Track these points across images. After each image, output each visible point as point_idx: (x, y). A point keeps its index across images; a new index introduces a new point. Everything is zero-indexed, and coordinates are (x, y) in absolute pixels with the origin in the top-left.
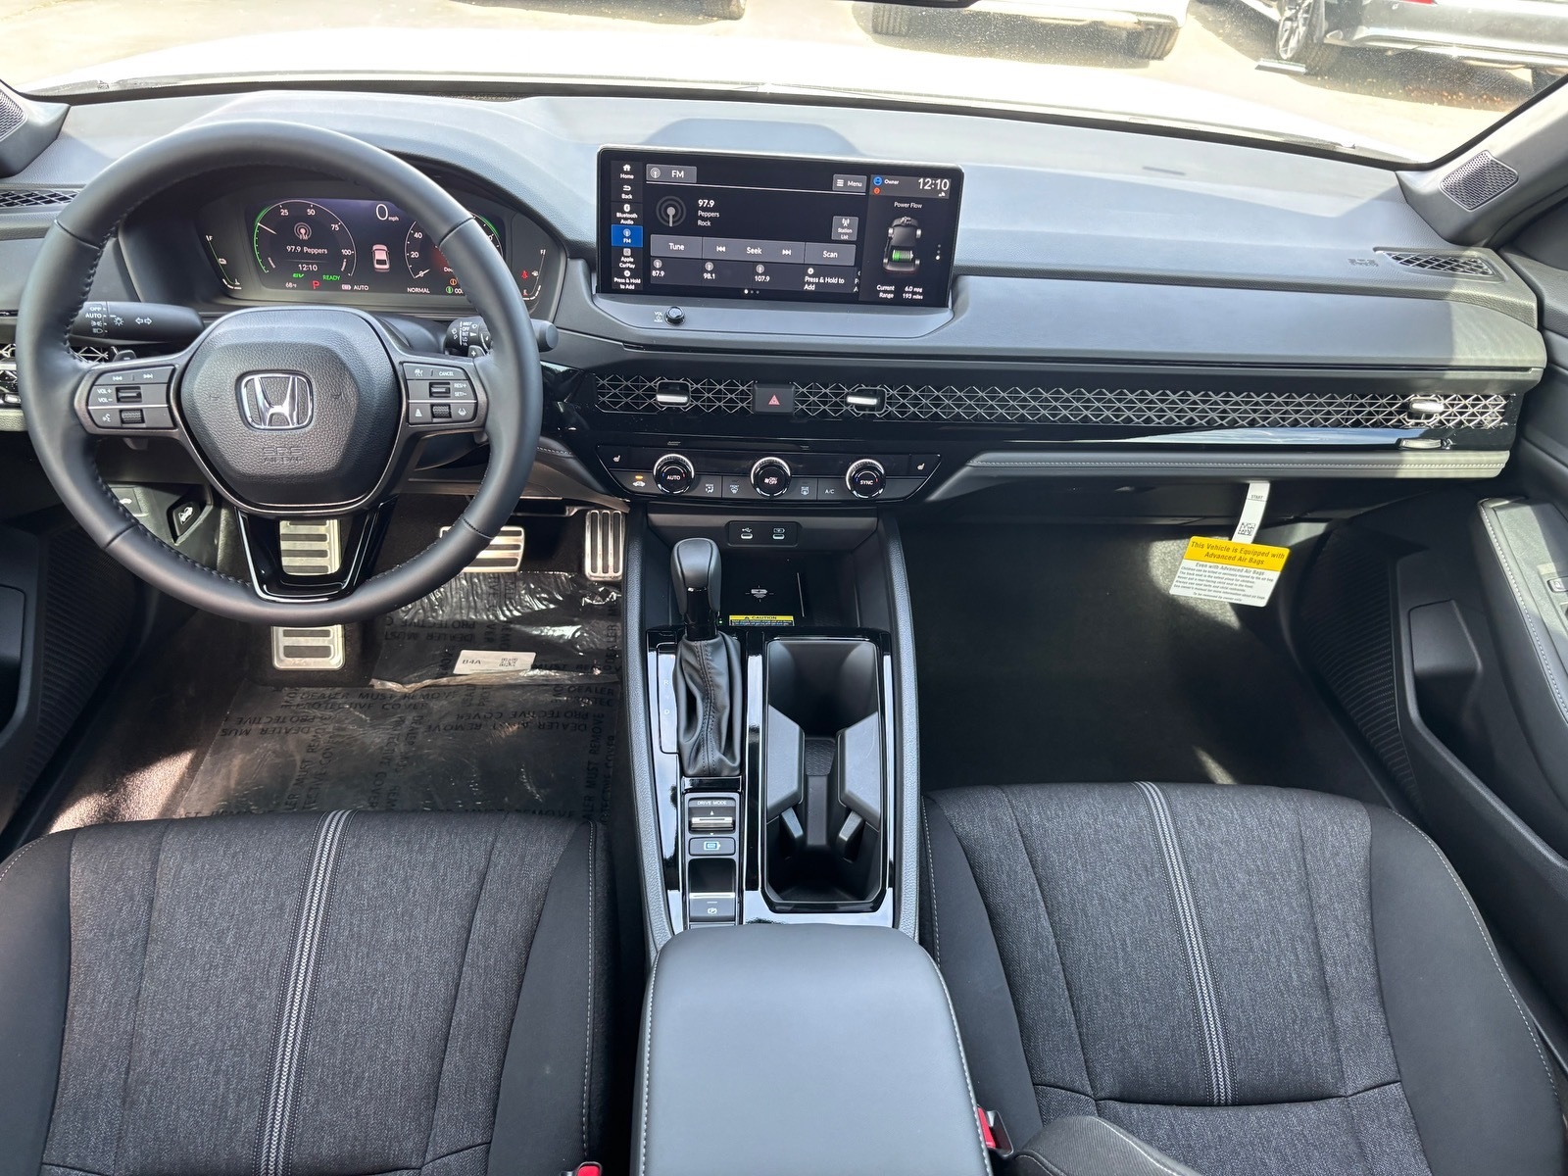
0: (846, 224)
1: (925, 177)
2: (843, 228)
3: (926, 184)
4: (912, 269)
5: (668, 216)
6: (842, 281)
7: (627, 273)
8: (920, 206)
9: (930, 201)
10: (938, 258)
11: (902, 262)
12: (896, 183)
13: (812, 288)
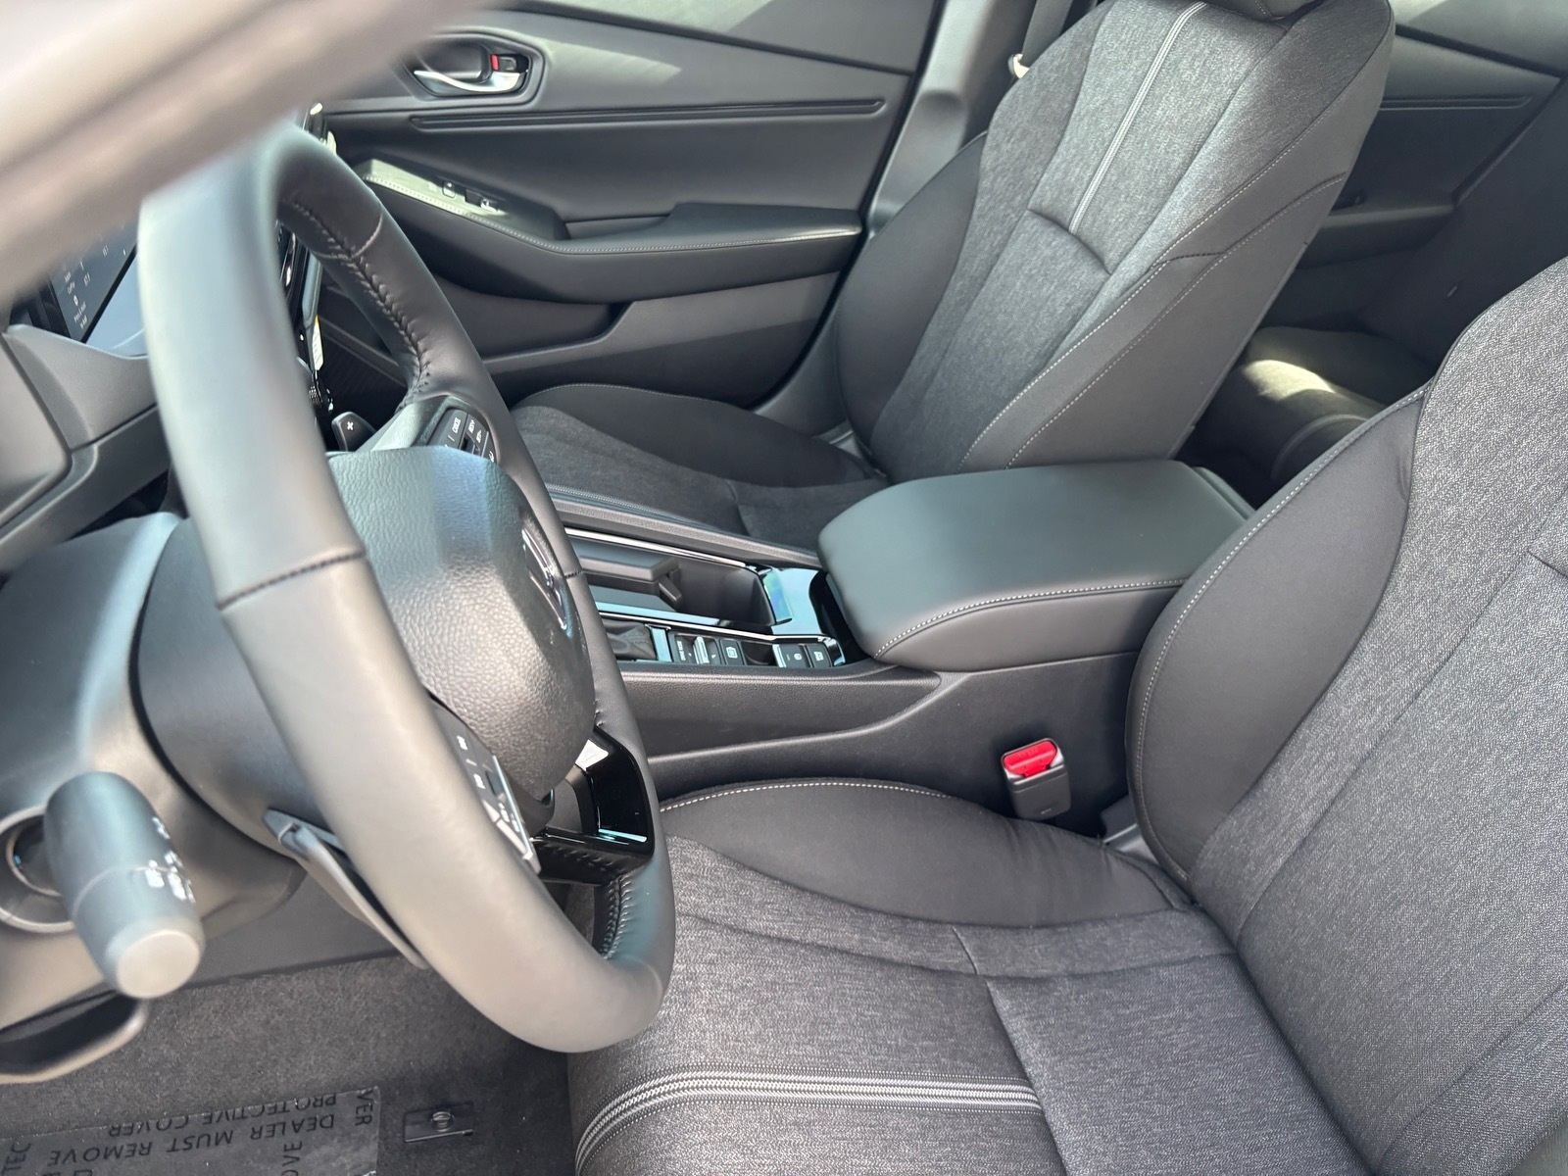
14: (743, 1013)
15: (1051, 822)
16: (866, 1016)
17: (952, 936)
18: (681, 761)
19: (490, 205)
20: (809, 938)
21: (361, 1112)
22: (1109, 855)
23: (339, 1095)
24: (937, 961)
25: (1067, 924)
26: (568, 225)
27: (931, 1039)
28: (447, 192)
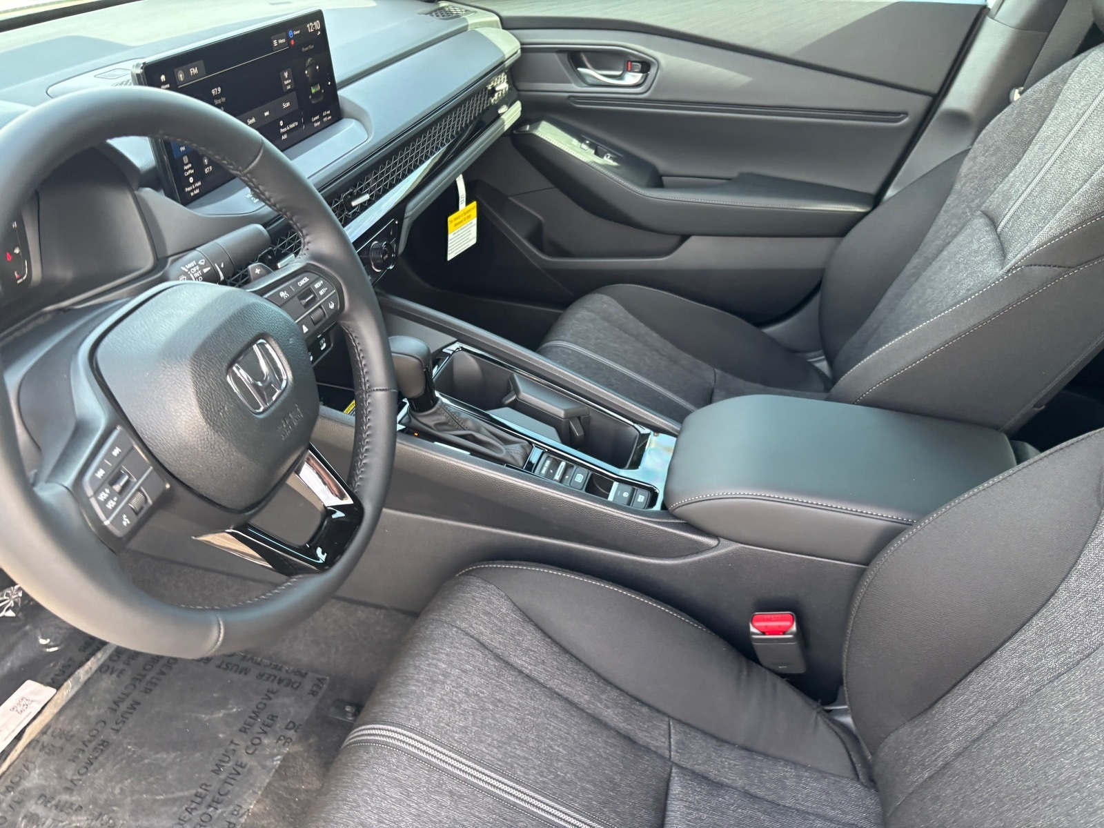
0: (287, 77)
1: (309, 22)
2: (286, 80)
3: (311, 28)
4: (322, 98)
6: (297, 124)
7: (191, 180)
8: (313, 46)
9: (315, 40)
11: (317, 94)
12: (298, 32)
13: (285, 137)
14: (464, 710)
15: (782, 675)
16: (553, 749)
17: (665, 727)
18: (527, 539)
19: (611, 158)
20: (550, 684)
21: (315, 688)
22: (819, 718)
23: (310, 674)
24: (642, 737)
25: (766, 755)
26: (663, 178)
27: (595, 785)
28: (584, 146)
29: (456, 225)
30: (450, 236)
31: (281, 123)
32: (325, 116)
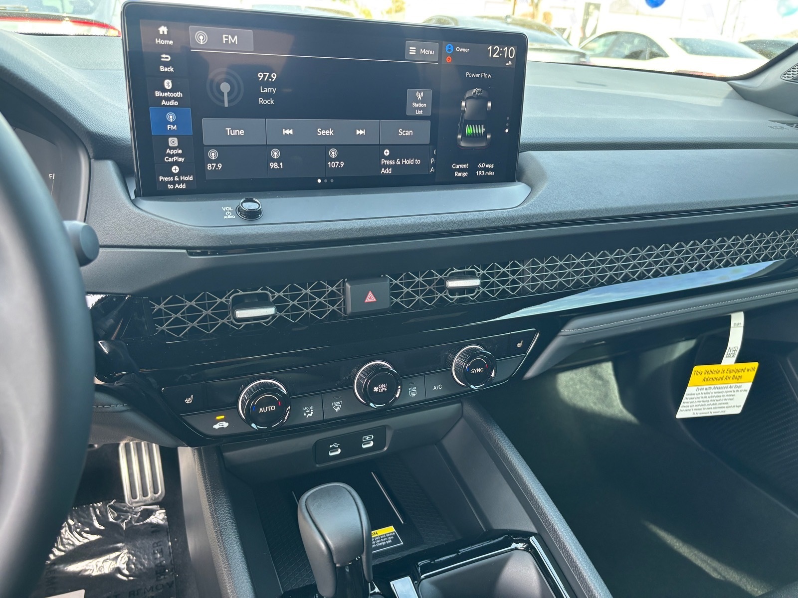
1: (493, 44)
2: (418, 102)
3: (494, 51)
4: (484, 144)
5: (222, 94)
6: (418, 162)
7: (175, 169)
8: (490, 76)
9: (496, 69)
10: (507, 131)
11: (475, 137)
12: (467, 50)
13: (388, 171)
29: (704, 380)
30: (690, 390)
31: (387, 152)
32: (481, 169)
